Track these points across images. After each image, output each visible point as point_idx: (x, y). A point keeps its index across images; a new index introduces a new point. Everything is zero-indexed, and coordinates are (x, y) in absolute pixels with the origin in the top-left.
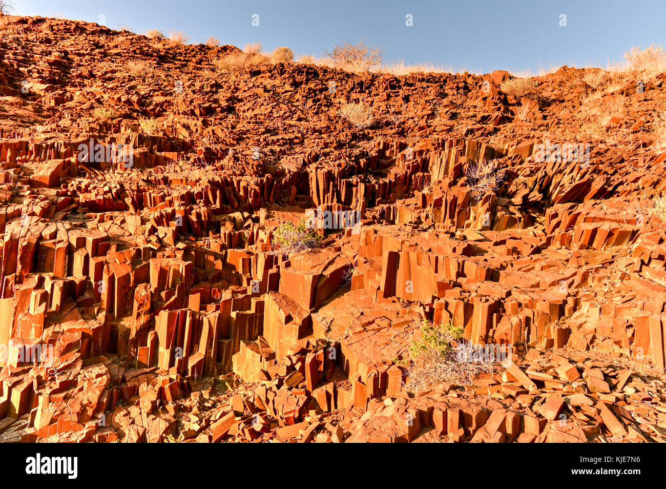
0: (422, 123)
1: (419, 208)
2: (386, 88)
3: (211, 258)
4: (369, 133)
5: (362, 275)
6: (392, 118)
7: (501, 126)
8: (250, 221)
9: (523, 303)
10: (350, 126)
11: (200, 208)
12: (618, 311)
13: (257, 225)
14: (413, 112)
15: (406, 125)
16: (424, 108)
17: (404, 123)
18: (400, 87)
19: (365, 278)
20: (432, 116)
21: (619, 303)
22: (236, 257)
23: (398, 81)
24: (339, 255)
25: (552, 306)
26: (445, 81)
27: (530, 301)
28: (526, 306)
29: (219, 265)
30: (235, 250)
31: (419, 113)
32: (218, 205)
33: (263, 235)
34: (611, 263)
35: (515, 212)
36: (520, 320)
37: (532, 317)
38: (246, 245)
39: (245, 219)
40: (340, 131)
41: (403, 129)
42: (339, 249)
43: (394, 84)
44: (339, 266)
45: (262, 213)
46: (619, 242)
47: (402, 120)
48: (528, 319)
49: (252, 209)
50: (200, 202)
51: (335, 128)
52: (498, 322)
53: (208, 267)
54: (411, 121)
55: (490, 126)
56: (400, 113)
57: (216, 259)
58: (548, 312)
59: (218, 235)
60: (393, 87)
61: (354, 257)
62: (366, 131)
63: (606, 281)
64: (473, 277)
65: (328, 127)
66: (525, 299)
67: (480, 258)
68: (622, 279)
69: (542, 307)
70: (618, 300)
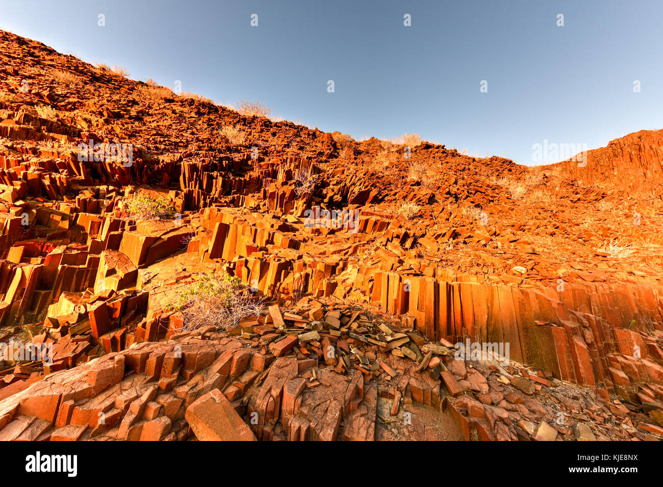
0: (280, 149)
1: (261, 199)
2: (262, 126)
3: (57, 218)
4: (241, 149)
5: (199, 241)
6: (260, 143)
7: (330, 160)
8: (114, 194)
9: (308, 263)
10: (227, 141)
11: (61, 176)
12: (368, 270)
13: (119, 197)
14: (275, 143)
15: (269, 149)
16: (283, 141)
17: (268, 147)
18: (271, 127)
19: (200, 243)
20: (287, 146)
21: (370, 265)
22: (85, 219)
23: (270, 123)
24: (186, 226)
25: (327, 266)
26: (302, 129)
27: (312, 262)
28: (310, 266)
29: (65, 225)
30: (87, 214)
31: (279, 143)
32: (83, 177)
33: (121, 205)
34: (373, 241)
35: (324, 207)
36: (301, 276)
37: (311, 273)
38: (103, 211)
39: (109, 192)
40: (218, 144)
41: (267, 151)
42: (189, 222)
43: (267, 124)
44: (181, 233)
45: (128, 189)
46: (380, 230)
47: (267, 146)
48: (307, 275)
49: (119, 185)
50: (63, 171)
51: (214, 141)
52: (285, 276)
53: (53, 226)
54: (273, 147)
55: (324, 158)
56: (267, 141)
57: (63, 219)
58: (323, 270)
59: (74, 200)
60: (267, 126)
61: (197, 228)
62: (239, 148)
63: (366, 252)
64: (279, 245)
65: (209, 139)
66: (309, 261)
67: (291, 234)
68: (376, 250)
69: (320, 267)
70: (369, 263)
